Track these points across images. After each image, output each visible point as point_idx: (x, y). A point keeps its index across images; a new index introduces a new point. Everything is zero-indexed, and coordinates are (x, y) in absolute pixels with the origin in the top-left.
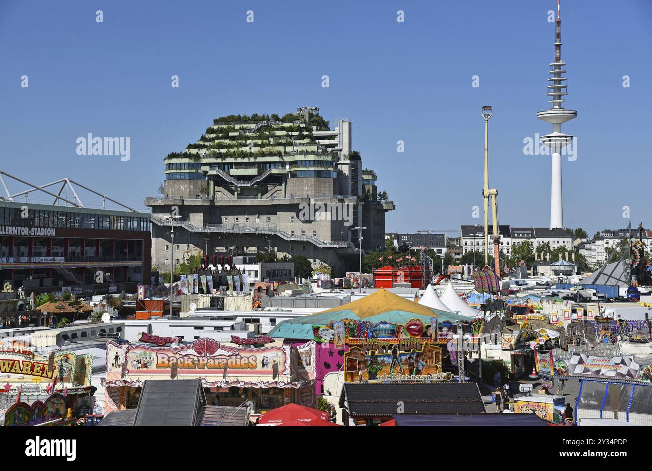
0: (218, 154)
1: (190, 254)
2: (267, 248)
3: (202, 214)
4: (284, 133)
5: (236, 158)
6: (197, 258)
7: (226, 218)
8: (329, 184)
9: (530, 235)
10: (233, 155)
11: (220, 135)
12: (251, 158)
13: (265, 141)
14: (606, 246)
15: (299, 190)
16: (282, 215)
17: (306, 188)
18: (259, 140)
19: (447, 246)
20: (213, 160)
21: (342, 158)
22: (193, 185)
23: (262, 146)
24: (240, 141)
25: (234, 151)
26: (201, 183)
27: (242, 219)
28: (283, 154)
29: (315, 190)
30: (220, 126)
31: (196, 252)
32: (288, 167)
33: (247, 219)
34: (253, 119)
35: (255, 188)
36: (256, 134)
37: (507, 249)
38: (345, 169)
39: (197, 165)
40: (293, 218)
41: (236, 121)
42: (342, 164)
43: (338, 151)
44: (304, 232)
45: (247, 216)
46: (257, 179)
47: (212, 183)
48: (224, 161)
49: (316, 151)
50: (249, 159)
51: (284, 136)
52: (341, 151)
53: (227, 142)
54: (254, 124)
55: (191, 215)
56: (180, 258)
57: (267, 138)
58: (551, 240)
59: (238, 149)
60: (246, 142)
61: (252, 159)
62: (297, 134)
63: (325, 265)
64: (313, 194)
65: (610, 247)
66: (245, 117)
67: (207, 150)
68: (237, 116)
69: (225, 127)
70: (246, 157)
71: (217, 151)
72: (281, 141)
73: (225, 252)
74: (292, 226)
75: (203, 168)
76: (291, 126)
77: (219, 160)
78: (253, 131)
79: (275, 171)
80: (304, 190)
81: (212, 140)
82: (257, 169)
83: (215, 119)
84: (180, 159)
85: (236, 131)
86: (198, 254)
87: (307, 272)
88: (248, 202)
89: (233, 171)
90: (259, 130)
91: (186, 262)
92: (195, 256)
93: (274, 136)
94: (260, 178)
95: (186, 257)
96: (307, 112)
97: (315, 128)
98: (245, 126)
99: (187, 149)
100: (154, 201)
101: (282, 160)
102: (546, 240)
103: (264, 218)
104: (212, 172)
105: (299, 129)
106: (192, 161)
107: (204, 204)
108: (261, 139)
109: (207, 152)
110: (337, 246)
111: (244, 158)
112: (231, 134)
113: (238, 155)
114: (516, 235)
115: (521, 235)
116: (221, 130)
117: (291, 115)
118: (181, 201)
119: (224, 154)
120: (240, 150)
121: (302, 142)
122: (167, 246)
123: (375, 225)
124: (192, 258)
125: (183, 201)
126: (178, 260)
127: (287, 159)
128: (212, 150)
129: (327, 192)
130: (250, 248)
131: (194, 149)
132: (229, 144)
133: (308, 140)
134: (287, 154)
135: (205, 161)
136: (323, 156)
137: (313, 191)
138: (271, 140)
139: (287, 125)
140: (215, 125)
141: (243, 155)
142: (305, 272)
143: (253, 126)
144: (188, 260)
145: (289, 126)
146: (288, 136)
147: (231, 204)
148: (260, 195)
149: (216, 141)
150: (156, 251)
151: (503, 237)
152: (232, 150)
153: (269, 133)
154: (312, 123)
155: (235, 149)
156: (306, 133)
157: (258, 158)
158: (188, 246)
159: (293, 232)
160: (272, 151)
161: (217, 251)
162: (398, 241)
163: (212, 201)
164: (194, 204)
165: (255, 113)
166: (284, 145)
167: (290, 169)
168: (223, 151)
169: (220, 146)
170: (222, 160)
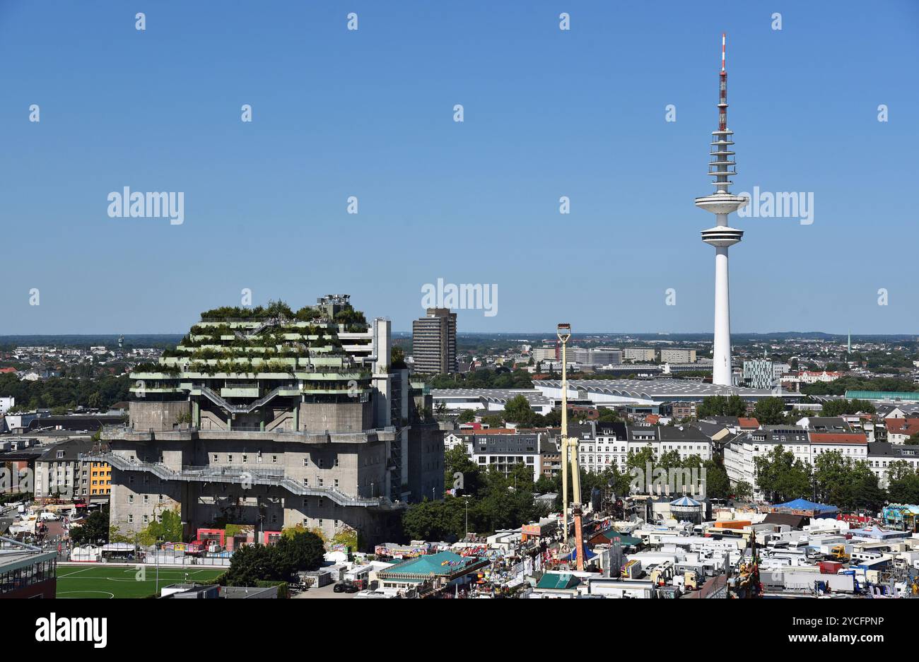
0: (204, 367)
1: (163, 509)
2: (272, 500)
3: (180, 453)
4: (297, 336)
5: (229, 373)
6: (173, 513)
7: (216, 457)
8: (357, 411)
9: (653, 438)
10: (225, 369)
11: (210, 337)
12: (249, 374)
13: (271, 349)
14: (755, 454)
15: (315, 422)
16: (292, 456)
17: (324, 419)
18: (262, 346)
19: (541, 452)
20: (197, 376)
21: (378, 370)
22: (169, 410)
23: (266, 356)
24: (235, 348)
25: (227, 364)
26: (181, 406)
27: (238, 457)
28: (294, 369)
29: (338, 421)
30: (209, 324)
31: (172, 505)
32: (301, 386)
33: (245, 457)
34: (256, 315)
35: (257, 414)
36: (258, 336)
37: (623, 457)
38: (382, 387)
39: (175, 383)
40: (306, 460)
41: (232, 316)
42: (378, 379)
43: (372, 360)
44: (321, 481)
45: (244, 454)
46: (258, 403)
47: (196, 406)
48: (212, 377)
49: (340, 366)
50: (247, 375)
51: (296, 341)
52: (376, 360)
53: (218, 348)
54: (257, 321)
55: (165, 453)
56: (149, 513)
57: (273, 344)
58: (682, 444)
59: (232, 360)
60: (244, 349)
61: (251, 376)
62: (315, 337)
63: (349, 527)
64: (334, 427)
65: (760, 456)
66: (245, 311)
67: (190, 360)
68: (233, 308)
69: (216, 325)
70: (243, 372)
71: (202, 362)
72: (292, 349)
73: (213, 503)
74: (305, 471)
75: (184, 386)
76: (307, 327)
77: (206, 376)
78: (256, 331)
79: (282, 393)
80: (322, 422)
81: (198, 344)
82: (258, 390)
83: (204, 312)
84: (151, 373)
85: (230, 331)
86: (174, 508)
87: (316, 557)
88: (245, 435)
89: (226, 392)
90: (262, 331)
91: (157, 520)
92: (171, 511)
93: (283, 341)
94: (261, 403)
95: (158, 512)
96: (331, 303)
97: (341, 326)
98: (244, 325)
99: (162, 356)
100: (114, 434)
101: (292, 377)
102: (675, 445)
103: (268, 456)
104: (196, 392)
105: (319, 331)
106: (168, 377)
107: (183, 439)
108: (265, 346)
109: (190, 363)
110: (365, 505)
111: (240, 373)
112: (223, 338)
113: (232, 368)
114: (634, 438)
115: (641, 437)
116: (209, 331)
117: (308, 309)
118: (150, 436)
119: (212, 367)
120: (236, 361)
121: (322, 350)
122: (131, 497)
123: (428, 452)
124: (165, 515)
125: (153, 434)
126: (146, 516)
127: (299, 376)
128: (197, 361)
129: (354, 425)
130: (248, 499)
131: (173, 357)
132: (220, 352)
133: (329, 348)
134: (300, 368)
135: (186, 375)
136: (349, 374)
137: (335, 424)
138: (279, 347)
139: (302, 325)
140: (203, 321)
141: (238, 369)
142: (313, 557)
143: (256, 325)
144: (160, 517)
145: (304, 326)
146: (302, 341)
147: (223, 437)
148: (262, 424)
149: (203, 347)
150: (116, 503)
151: (617, 440)
152: (224, 362)
153: (276, 336)
154: (338, 319)
155: (228, 361)
156: (327, 337)
157: (259, 374)
158: (161, 497)
159: (306, 480)
160: (279, 364)
161: (201, 502)
162: (474, 446)
163: (195, 435)
164: (169, 438)
165: (258, 306)
166: (296, 356)
167: (304, 390)
168: (212, 362)
169: (209, 355)
170: (210, 376)
